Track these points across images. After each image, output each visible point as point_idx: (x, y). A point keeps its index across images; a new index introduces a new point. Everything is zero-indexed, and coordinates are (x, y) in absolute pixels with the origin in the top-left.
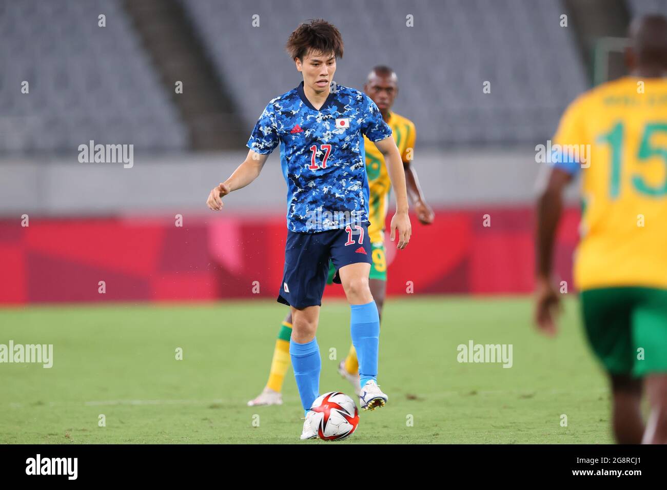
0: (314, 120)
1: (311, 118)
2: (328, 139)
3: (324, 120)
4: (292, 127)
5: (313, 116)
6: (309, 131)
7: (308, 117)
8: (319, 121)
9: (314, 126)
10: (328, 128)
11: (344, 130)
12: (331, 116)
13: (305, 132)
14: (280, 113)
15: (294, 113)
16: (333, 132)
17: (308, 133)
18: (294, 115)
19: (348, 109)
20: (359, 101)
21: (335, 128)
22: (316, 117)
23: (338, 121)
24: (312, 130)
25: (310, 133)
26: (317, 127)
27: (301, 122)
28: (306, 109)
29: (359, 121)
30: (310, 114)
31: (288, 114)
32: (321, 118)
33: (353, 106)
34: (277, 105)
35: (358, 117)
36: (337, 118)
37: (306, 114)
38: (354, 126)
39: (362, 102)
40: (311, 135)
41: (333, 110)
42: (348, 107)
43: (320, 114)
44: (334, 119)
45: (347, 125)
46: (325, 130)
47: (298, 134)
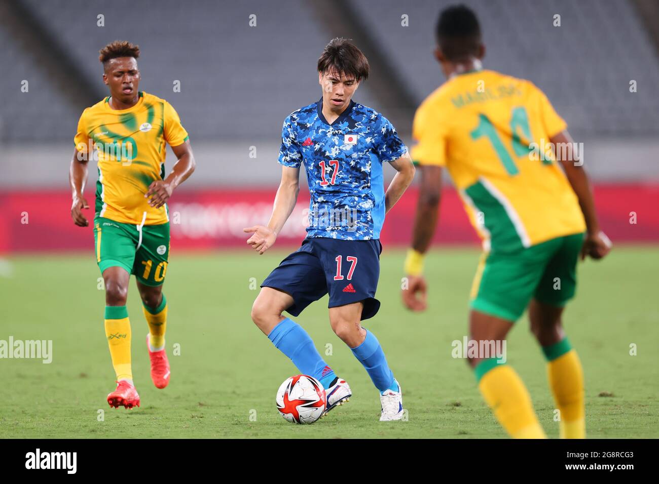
0: (325, 134)
1: (322, 132)
2: (336, 154)
3: (334, 135)
4: (304, 139)
5: (324, 130)
6: (318, 144)
7: (320, 131)
8: (329, 135)
9: (324, 140)
10: (337, 143)
11: (351, 146)
12: (340, 131)
13: (315, 145)
14: (296, 124)
15: (309, 125)
16: (341, 148)
17: (317, 147)
18: (308, 128)
19: (359, 127)
20: (372, 120)
21: (343, 144)
22: (327, 131)
23: (347, 137)
24: (321, 144)
25: (319, 146)
26: (327, 142)
27: (313, 136)
28: (320, 123)
29: (368, 140)
30: (322, 128)
31: (302, 126)
32: (331, 133)
33: (365, 124)
34: (295, 116)
35: (367, 135)
36: (346, 134)
37: (319, 128)
38: (362, 143)
39: (375, 121)
40: (320, 149)
41: (344, 126)
42: (359, 125)
43: (331, 128)
44: (344, 135)
45: (355, 142)
46: (333, 145)
47: (309, 147)
